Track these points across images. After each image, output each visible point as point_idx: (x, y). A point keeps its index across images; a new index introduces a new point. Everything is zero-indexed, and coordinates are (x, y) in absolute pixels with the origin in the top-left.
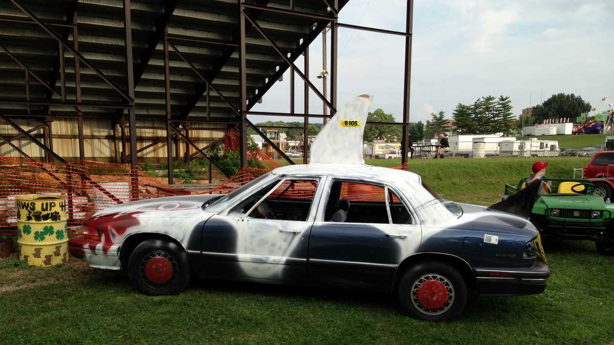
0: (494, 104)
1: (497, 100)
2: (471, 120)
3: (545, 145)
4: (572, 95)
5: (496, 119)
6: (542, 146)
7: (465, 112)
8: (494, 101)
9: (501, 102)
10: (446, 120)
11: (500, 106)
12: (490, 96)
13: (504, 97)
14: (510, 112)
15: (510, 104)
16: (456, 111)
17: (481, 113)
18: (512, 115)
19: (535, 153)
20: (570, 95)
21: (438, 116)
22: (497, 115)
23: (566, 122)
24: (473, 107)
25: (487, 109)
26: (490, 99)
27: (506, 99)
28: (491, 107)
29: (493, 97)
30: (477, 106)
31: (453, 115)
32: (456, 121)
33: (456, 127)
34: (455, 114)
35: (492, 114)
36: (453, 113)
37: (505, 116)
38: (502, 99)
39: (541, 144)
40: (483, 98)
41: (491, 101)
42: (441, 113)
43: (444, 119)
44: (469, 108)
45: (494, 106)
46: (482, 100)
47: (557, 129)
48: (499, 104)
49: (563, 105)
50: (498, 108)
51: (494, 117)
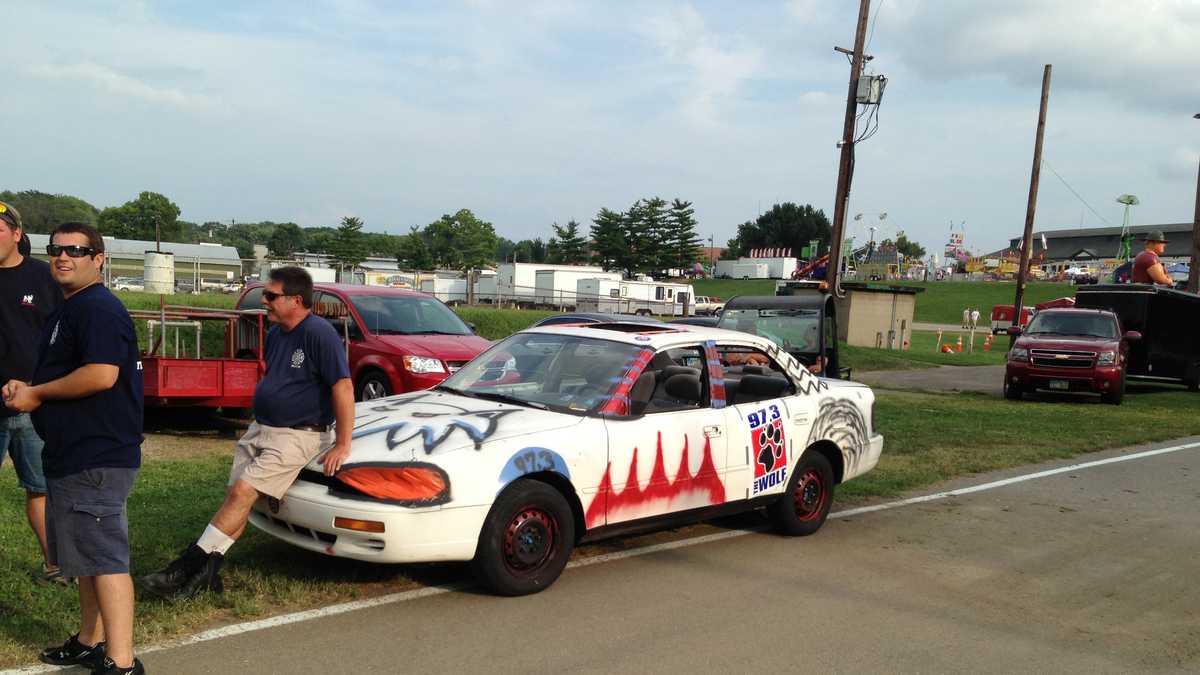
0: (664, 215)
1: (668, 207)
2: (623, 242)
3: (666, 293)
4: (809, 208)
5: (668, 242)
6: (659, 292)
7: (613, 225)
8: (665, 208)
9: (675, 211)
10: (581, 239)
11: (674, 218)
12: (658, 199)
13: (682, 202)
14: (691, 231)
15: (692, 217)
16: (597, 222)
17: (640, 229)
18: (695, 238)
19: (645, 307)
20: (805, 206)
21: (566, 230)
22: (669, 236)
23: (786, 256)
24: (627, 216)
25: (653, 222)
26: (657, 203)
27: (686, 205)
28: (659, 219)
29: (663, 201)
30: (635, 215)
31: (591, 230)
32: (595, 242)
33: (598, 253)
34: (596, 228)
35: (660, 233)
36: (592, 227)
37: (684, 238)
38: (679, 206)
39: (658, 289)
40: (645, 200)
41: (659, 209)
42: (572, 225)
43: (577, 236)
44: (619, 219)
45: (665, 218)
46: (643, 204)
47: (769, 267)
48: (673, 215)
49: (791, 224)
50: (671, 221)
51: (664, 239)
